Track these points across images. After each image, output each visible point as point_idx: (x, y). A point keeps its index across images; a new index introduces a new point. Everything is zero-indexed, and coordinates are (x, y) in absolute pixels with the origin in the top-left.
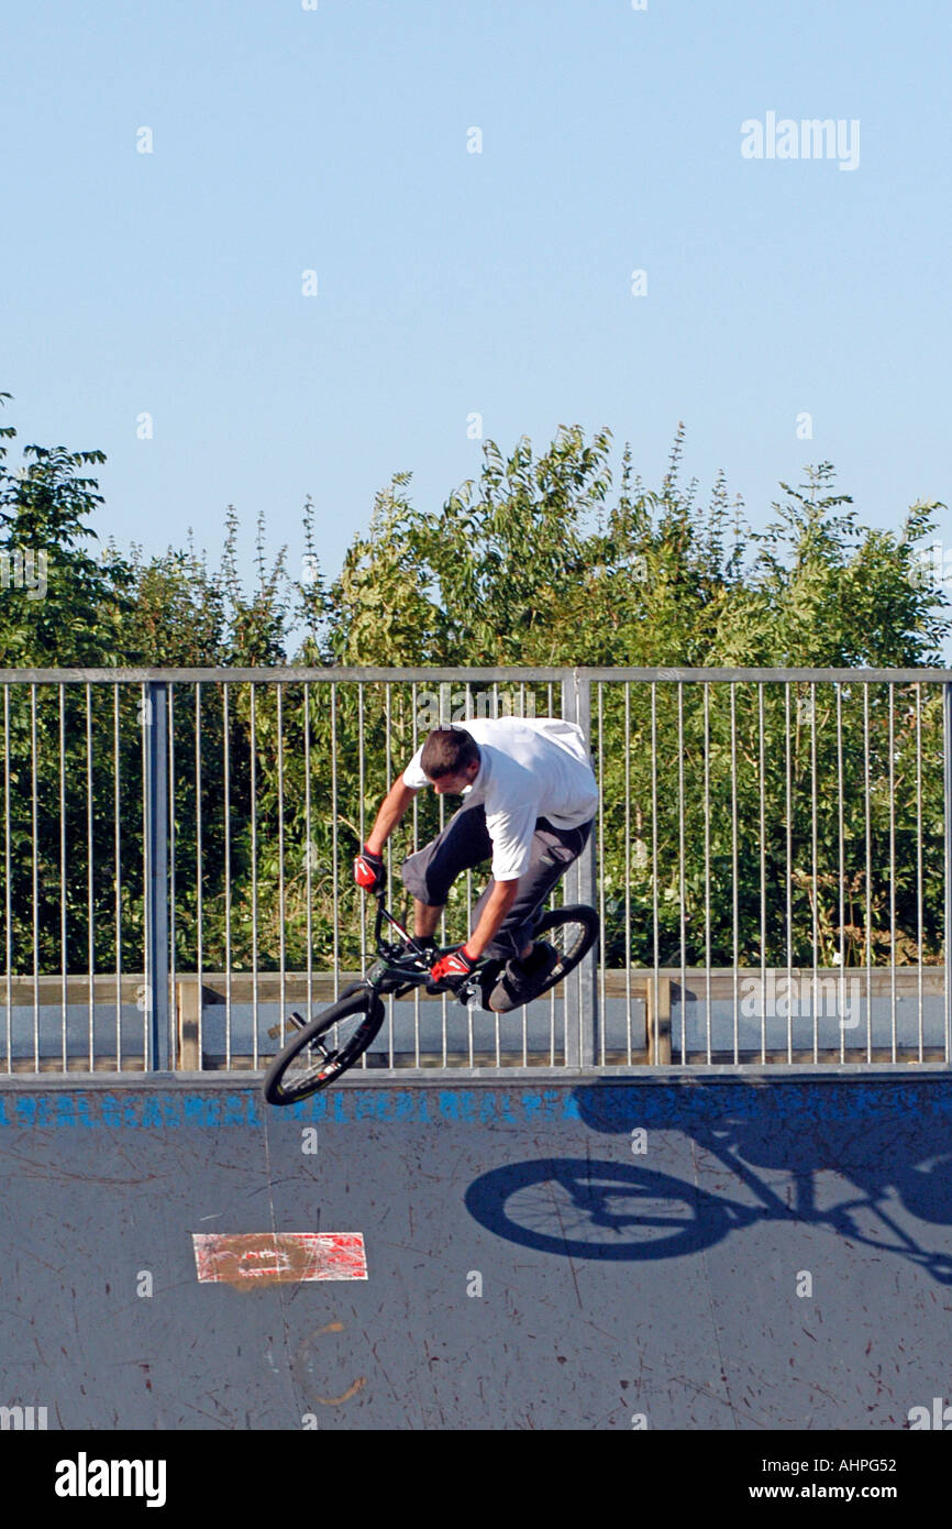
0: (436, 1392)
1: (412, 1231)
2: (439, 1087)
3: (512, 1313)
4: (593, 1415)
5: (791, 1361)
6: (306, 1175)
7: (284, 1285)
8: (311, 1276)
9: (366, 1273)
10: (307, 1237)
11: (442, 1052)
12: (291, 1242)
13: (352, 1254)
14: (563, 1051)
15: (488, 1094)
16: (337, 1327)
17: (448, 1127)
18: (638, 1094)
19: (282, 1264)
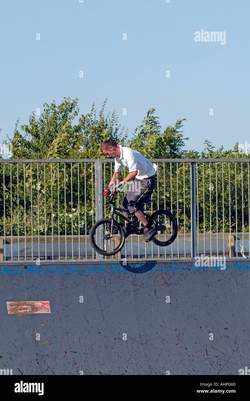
0: (68, 341)
1: (61, 301)
2: (68, 264)
3: (87, 321)
4: (108, 347)
5: (157, 333)
6: (35, 287)
7: (30, 314)
8: (36, 312)
9: (50, 311)
10: (35, 302)
11: (65, 256)
12: (31, 304)
13: (47, 306)
14: (96, 255)
15: (80, 266)
16: (43, 325)
17: (70, 274)
18: (117, 266)
19: (29, 309)
